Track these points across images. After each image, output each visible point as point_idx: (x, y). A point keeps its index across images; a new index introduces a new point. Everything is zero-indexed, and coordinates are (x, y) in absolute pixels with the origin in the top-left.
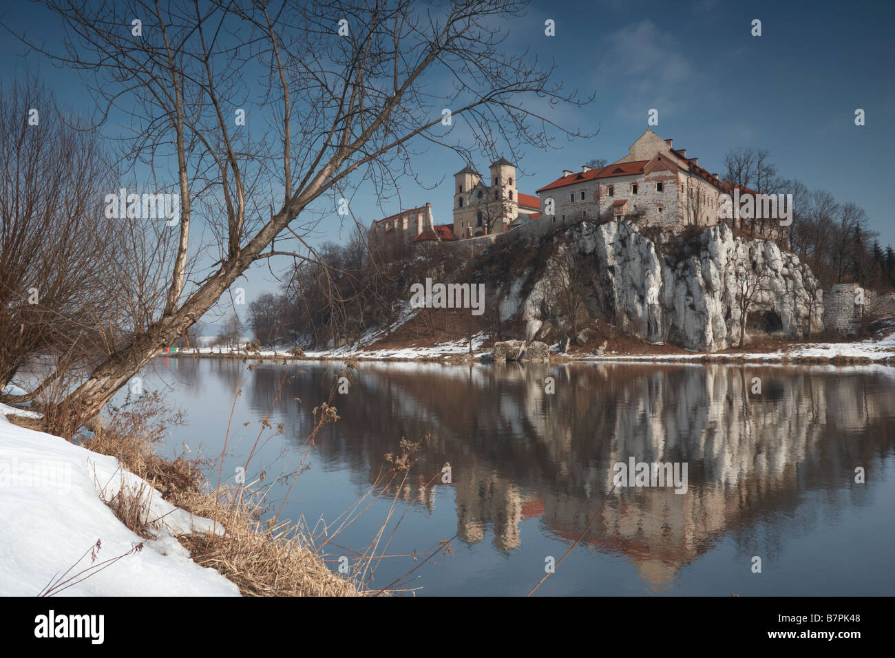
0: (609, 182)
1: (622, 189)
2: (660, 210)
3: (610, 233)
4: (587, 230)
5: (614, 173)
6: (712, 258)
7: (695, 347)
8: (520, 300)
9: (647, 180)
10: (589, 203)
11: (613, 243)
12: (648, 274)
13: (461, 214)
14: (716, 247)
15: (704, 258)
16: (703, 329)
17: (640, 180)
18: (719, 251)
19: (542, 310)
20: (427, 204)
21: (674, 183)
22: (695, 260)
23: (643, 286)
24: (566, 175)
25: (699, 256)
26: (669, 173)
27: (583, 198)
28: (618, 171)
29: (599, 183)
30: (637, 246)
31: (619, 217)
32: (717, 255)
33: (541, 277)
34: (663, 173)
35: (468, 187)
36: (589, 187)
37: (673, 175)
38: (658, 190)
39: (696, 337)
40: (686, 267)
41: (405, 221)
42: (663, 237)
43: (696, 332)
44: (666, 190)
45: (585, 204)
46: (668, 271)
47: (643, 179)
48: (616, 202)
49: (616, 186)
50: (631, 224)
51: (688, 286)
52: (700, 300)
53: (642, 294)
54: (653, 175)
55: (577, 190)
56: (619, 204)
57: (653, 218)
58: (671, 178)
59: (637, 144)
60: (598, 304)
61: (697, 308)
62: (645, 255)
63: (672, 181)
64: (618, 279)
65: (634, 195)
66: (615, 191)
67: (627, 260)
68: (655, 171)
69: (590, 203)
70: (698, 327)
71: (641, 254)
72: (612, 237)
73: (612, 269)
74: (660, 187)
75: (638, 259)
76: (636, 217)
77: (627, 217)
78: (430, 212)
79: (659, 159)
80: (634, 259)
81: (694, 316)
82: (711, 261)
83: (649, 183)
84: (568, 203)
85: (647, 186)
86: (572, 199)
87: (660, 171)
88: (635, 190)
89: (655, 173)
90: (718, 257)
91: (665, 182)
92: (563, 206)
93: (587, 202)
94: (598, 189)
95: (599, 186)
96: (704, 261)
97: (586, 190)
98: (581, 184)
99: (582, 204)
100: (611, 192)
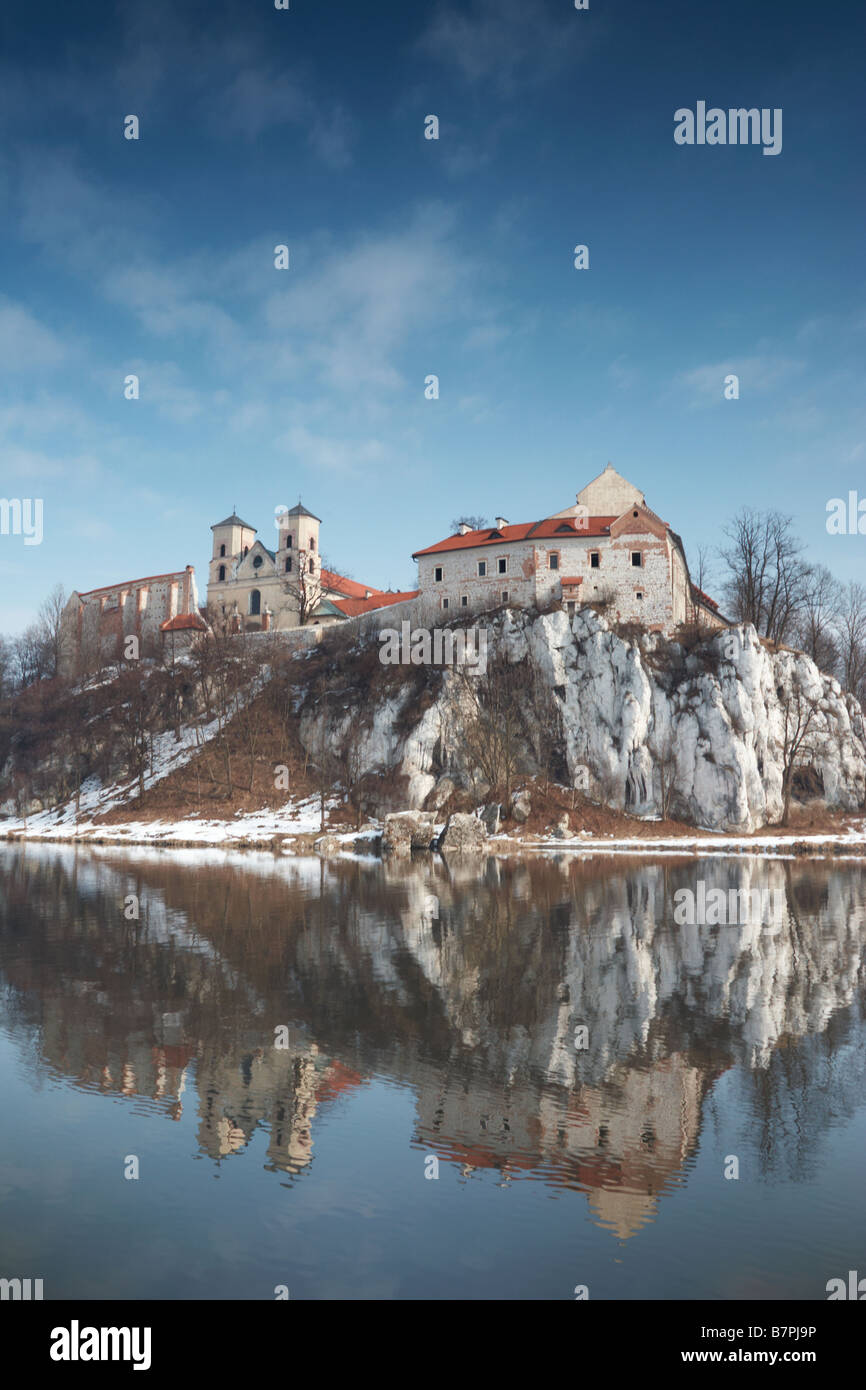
0: (552, 545)
1: (574, 557)
2: (639, 595)
3: (557, 631)
4: (513, 622)
5: (556, 531)
6: (738, 677)
7: (717, 824)
8: (395, 740)
9: (616, 547)
10: (513, 578)
11: (562, 648)
12: (631, 701)
13: (222, 592)
14: (748, 661)
15: (725, 677)
16: (732, 795)
17: (604, 546)
18: (752, 667)
19: (436, 758)
20: (188, 567)
21: (661, 554)
22: (707, 681)
23: (620, 721)
24: (464, 532)
25: (717, 675)
26: (651, 539)
27: (503, 569)
28: (564, 529)
29: (534, 547)
30: (607, 655)
31: (571, 605)
32: (749, 673)
33: (434, 699)
34: (642, 538)
35: (236, 549)
36: (515, 554)
37: (658, 542)
38: (634, 564)
39: (718, 808)
40: (693, 692)
41: (144, 594)
42: (648, 640)
43: (719, 800)
44: (647, 564)
45: (507, 580)
46: (661, 697)
47: (609, 545)
48: (562, 579)
49: (562, 553)
50: (596, 616)
51: (700, 722)
52: (723, 747)
53: (616, 734)
54: (625, 539)
55: (492, 556)
56: (572, 584)
57: (628, 609)
58: (657, 546)
59: (591, 489)
60: (532, 750)
61: (719, 760)
62: (622, 669)
63: (657, 551)
64: (573, 709)
65: (595, 570)
66: (562, 561)
67: (587, 677)
68: (628, 533)
69: (516, 579)
70: (723, 791)
71: (615, 669)
72: (560, 637)
73: (561, 691)
74: (637, 560)
75: (608, 675)
76: (602, 605)
77: (586, 606)
78: (194, 581)
79: (636, 514)
80: (600, 675)
81: (715, 774)
82: (739, 682)
83: (618, 552)
84: (474, 577)
85: (616, 557)
86: (482, 571)
87: (637, 533)
88: (595, 561)
89: (629, 536)
90: (750, 676)
91: (646, 551)
92: (464, 582)
93: (510, 576)
94: (531, 557)
95: (534, 551)
96: (726, 682)
97: (508, 556)
98: (499, 547)
99: (501, 581)
100: (554, 563)
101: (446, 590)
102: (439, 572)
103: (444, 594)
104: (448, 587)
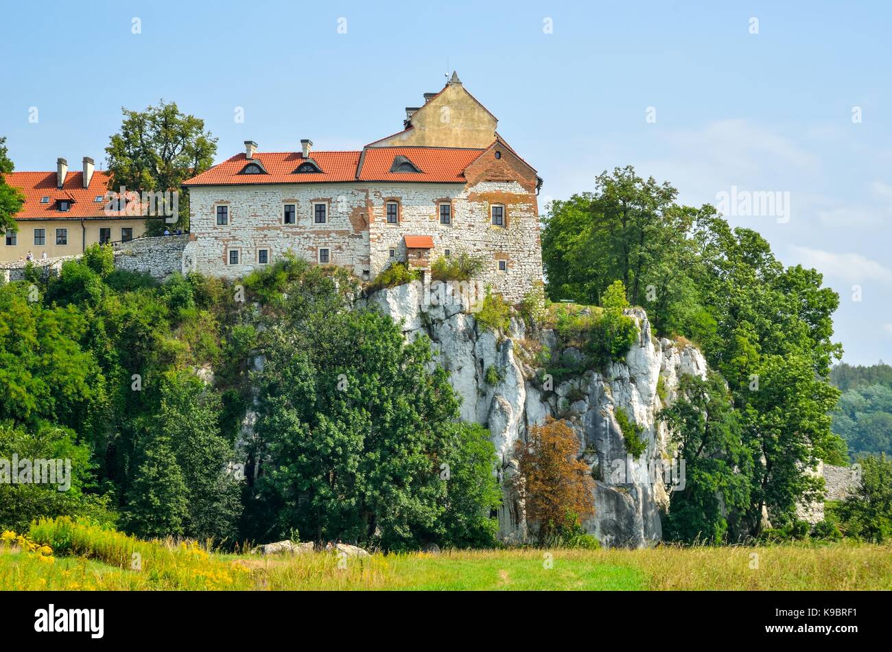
0: (388, 192)
1: (418, 209)
2: (503, 266)
3: (404, 308)
5: (394, 171)
6: (633, 380)
9: (471, 198)
10: (337, 232)
15: (616, 380)
17: (457, 197)
18: (650, 368)
21: (529, 210)
22: (596, 383)
25: (606, 375)
26: (517, 189)
27: (320, 219)
28: (404, 169)
29: (367, 191)
30: (470, 344)
31: (420, 275)
32: (646, 375)
34: (506, 188)
36: (343, 203)
37: (525, 192)
38: (495, 223)
40: (576, 395)
42: (516, 325)
44: (509, 224)
45: (328, 233)
46: (537, 400)
47: (463, 195)
48: (405, 239)
49: (403, 203)
51: (586, 433)
54: (483, 188)
55: (305, 201)
56: (418, 246)
57: (489, 283)
58: (524, 199)
59: (429, 109)
62: (489, 362)
63: (524, 207)
65: (444, 227)
66: (405, 212)
68: (487, 180)
69: (341, 233)
71: (479, 362)
72: (409, 318)
74: (500, 217)
75: (470, 369)
79: (497, 155)
80: (460, 369)
82: (633, 385)
83: (475, 205)
84: (278, 224)
85: (472, 211)
86: (288, 217)
87: (498, 181)
88: (446, 215)
89: (489, 184)
90: (647, 379)
91: (510, 206)
92: (263, 229)
93: (332, 228)
94: (363, 205)
95: (367, 196)
96: (617, 385)
97: (329, 201)
98: (314, 187)
99: (317, 233)
100: (393, 214)
101: (234, 239)
102: (222, 212)
103: (231, 244)
104: (239, 234)
